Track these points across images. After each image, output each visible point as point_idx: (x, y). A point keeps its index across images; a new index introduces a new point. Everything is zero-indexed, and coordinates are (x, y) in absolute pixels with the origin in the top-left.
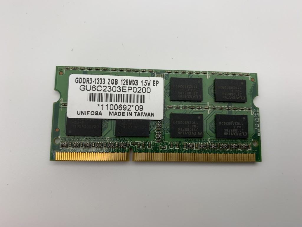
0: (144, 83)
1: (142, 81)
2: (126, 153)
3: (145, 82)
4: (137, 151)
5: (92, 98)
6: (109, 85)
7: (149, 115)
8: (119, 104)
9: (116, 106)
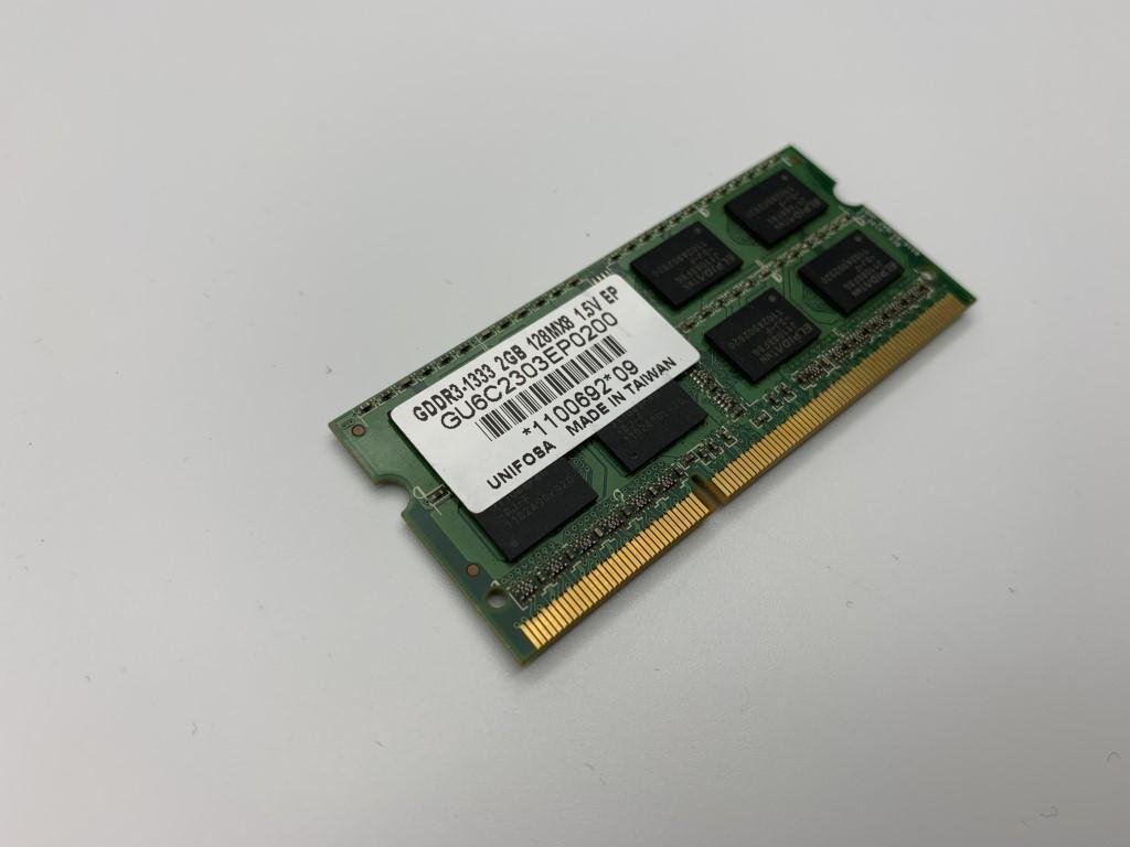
0: (585, 313)
1: (577, 312)
2: (691, 495)
3: (586, 309)
4: (712, 470)
5: (495, 426)
6: (508, 371)
7: (662, 370)
8: (570, 394)
9: (569, 404)
